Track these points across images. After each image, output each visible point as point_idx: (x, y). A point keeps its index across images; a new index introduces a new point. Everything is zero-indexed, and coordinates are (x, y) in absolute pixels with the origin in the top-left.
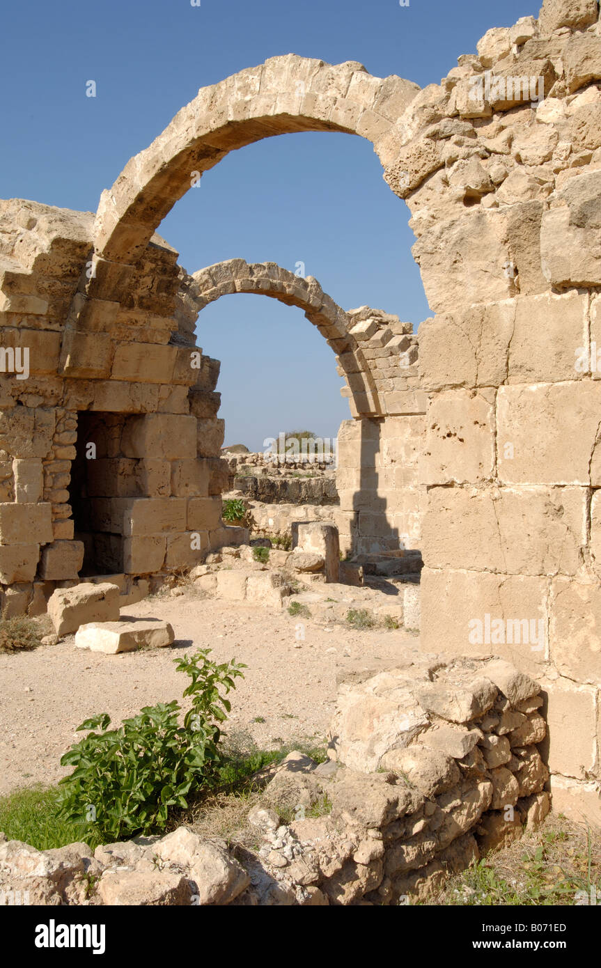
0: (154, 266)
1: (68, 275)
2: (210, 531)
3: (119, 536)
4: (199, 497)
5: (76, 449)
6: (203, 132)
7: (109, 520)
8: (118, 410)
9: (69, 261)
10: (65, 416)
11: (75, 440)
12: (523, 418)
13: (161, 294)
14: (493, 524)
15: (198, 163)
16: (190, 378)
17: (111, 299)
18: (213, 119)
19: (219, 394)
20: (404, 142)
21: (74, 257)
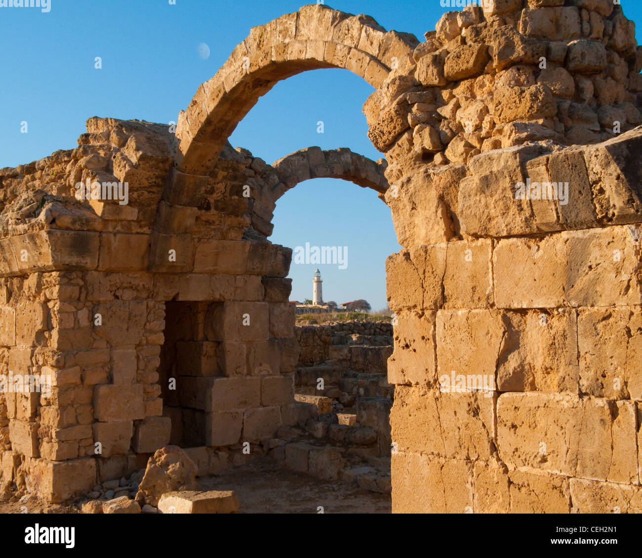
0: (225, 173)
1: (153, 186)
2: (281, 407)
3: (203, 412)
4: (271, 375)
5: (164, 335)
6: (255, 69)
7: (195, 397)
8: (200, 299)
9: (154, 174)
10: (154, 306)
11: (163, 328)
12: (453, 336)
13: (233, 197)
14: (436, 418)
15: (253, 91)
16: (262, 269)
17: (190, 204)
18: (261, 58)
19: (291, 280)
20: (382, 107)
21: (158, 170)
